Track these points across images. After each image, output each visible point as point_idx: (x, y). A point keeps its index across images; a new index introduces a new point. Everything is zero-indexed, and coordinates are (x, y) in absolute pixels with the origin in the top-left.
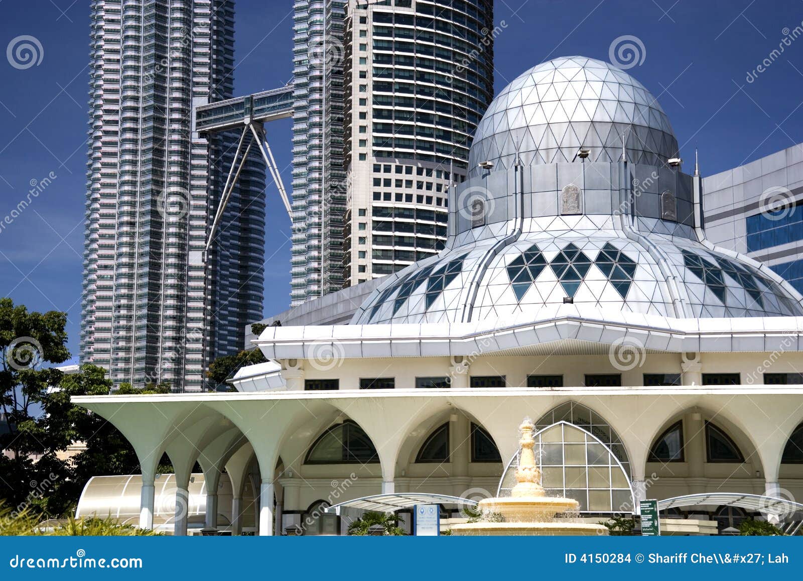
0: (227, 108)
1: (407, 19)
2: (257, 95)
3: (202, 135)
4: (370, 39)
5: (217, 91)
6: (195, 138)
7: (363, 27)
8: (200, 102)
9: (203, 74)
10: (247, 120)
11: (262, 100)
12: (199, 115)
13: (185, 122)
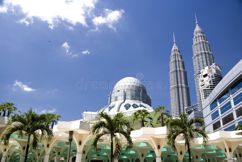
0: (190, 108)
1: (209, 89)
2: (193, 105)
3: (187, 112)
4: (203, 94)
5: (188, 106)
6: (186, 113)
7: (202, 92)
8: (186, 108)
9: (185, 101)
10: (192, 109)
11: (194, 106)
12: (186, 110)
13: (184, 111)
